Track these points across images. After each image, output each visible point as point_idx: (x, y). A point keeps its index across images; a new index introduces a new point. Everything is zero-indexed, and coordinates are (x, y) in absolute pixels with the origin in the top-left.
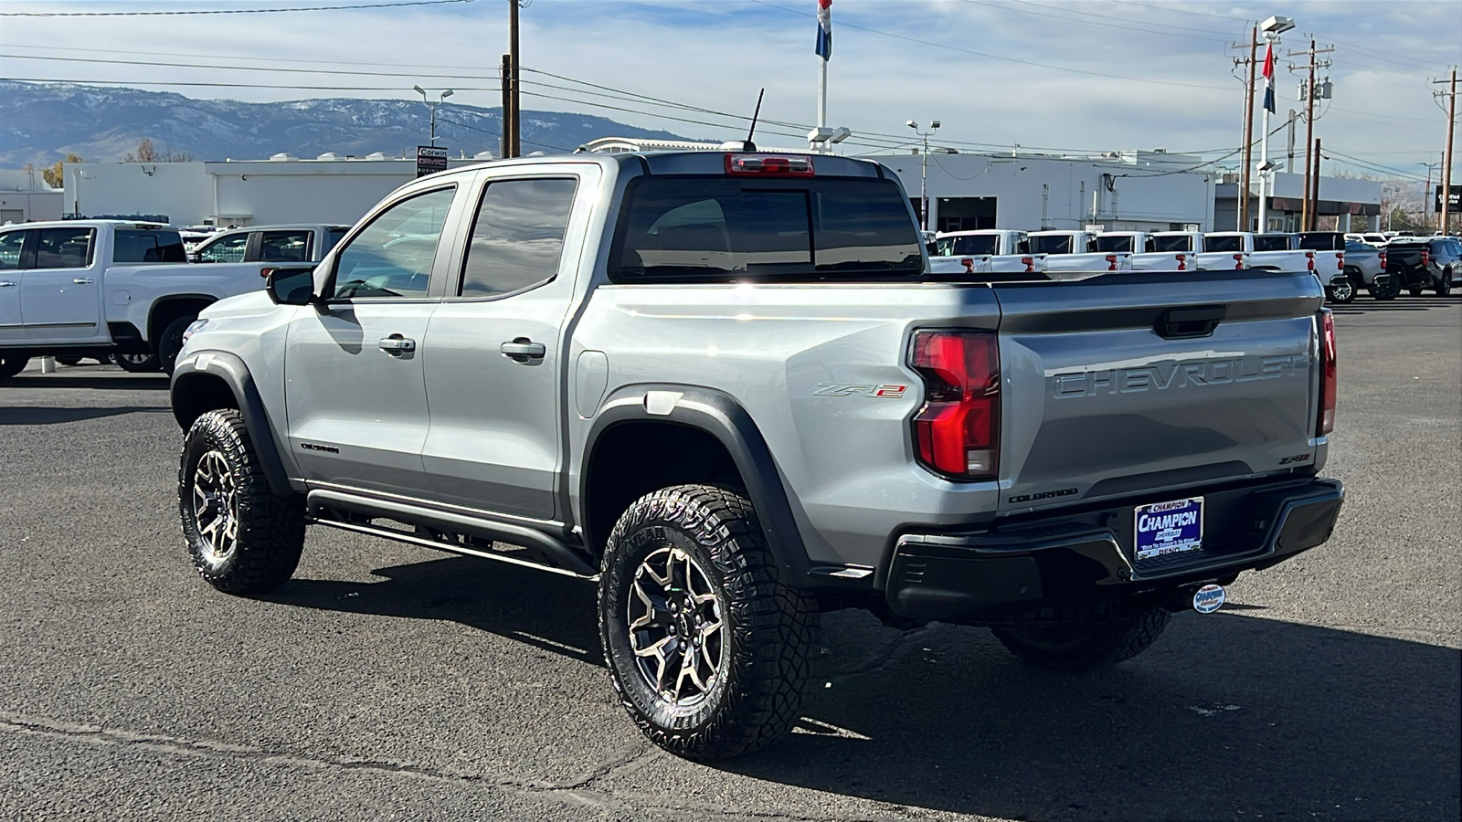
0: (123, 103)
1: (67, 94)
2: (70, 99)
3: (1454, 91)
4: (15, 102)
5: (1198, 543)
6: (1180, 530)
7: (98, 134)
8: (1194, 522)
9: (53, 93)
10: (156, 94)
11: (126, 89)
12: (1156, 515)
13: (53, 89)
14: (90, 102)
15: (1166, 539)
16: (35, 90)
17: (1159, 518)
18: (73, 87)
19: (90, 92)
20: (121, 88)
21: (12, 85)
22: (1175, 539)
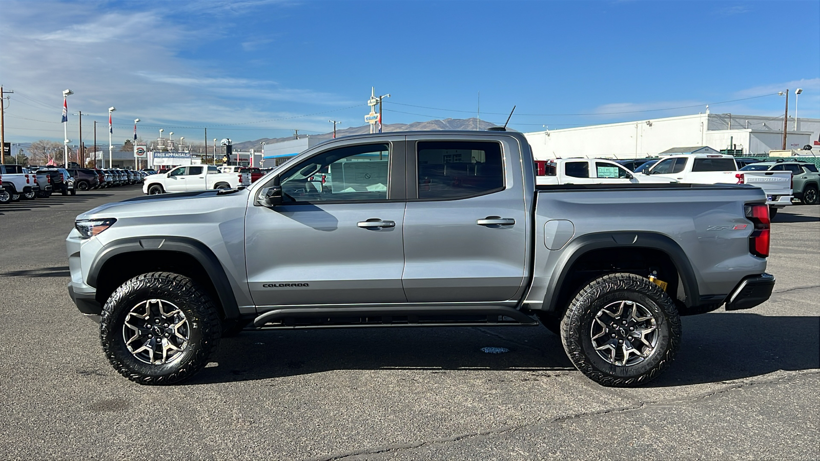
3: (2, 97)
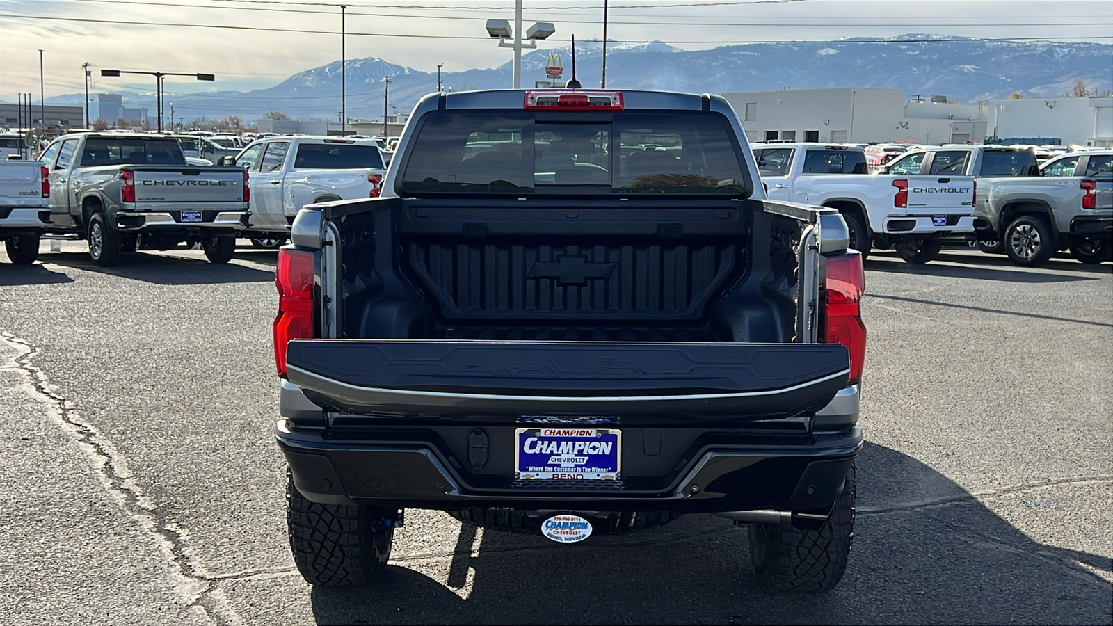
0: (1082, 54)
1: (1041, 49)
2: (1043, 52)
4: (1003, 56)
5: (613, 476)
6: (587, 458)
7: (1061, 78)
8: (607, 452)
9: (1032, 47)
10: (1109, 46)
11: (1086, 43)
12: (542, 439)
13: (1031, 45)
14: (1058, 54)
15: (564, 464)
16: (1018, 46)
18: (1046, 43)
19: (1059, 46)
20: (1082, 43)
21: (1003, 43)
22: (578, 466)
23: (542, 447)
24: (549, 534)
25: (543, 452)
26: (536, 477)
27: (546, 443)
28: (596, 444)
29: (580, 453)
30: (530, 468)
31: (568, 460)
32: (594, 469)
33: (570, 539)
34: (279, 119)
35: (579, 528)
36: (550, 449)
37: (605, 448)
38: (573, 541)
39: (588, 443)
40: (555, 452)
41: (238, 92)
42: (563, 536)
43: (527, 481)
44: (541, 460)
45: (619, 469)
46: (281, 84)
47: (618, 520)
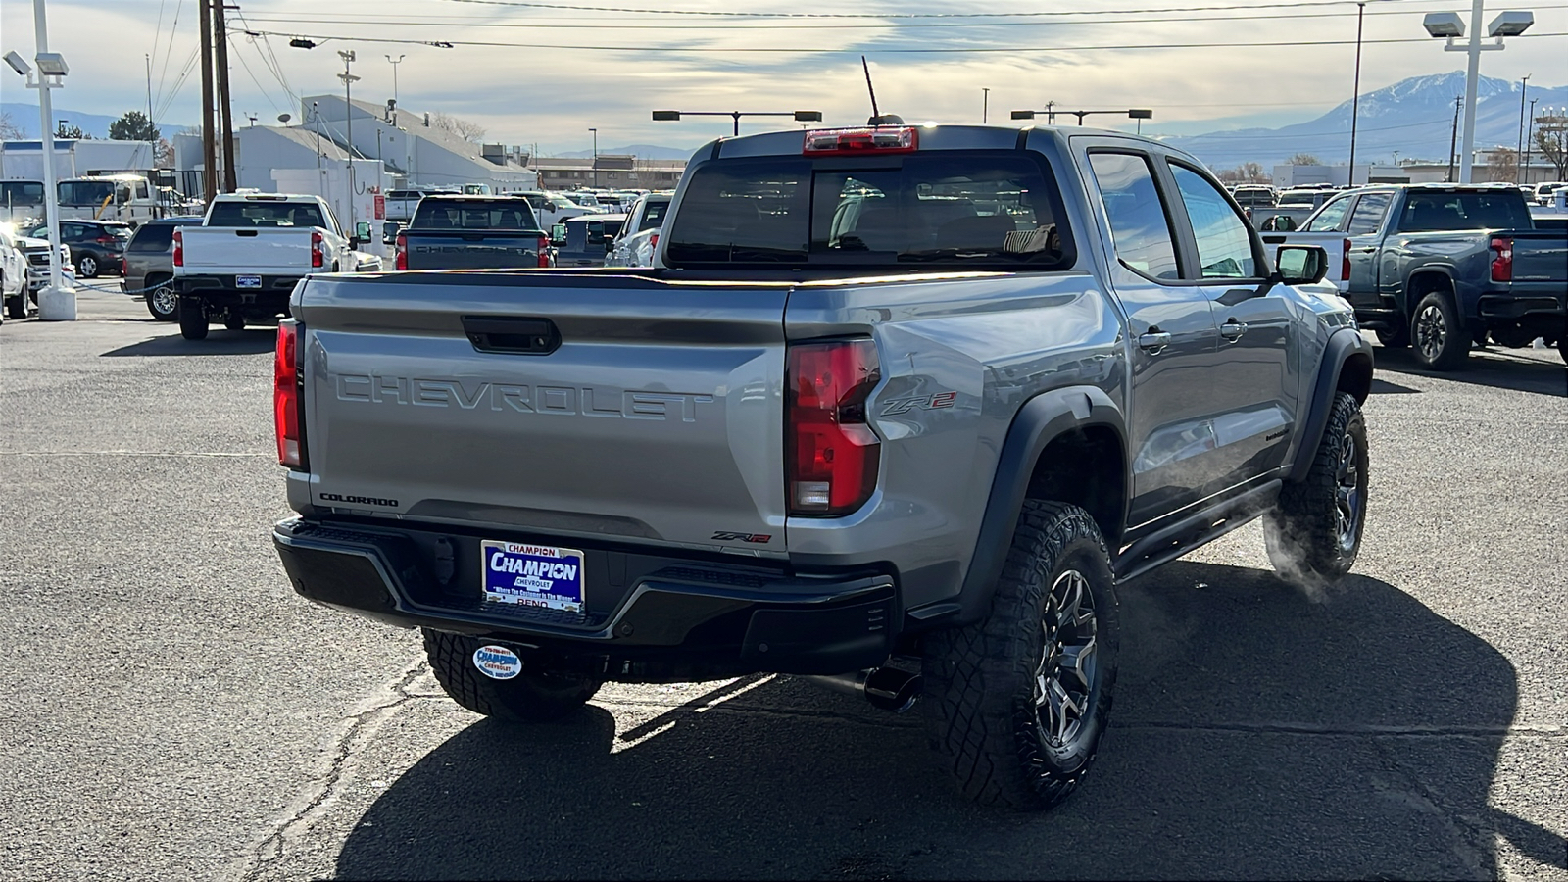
5: (576, 605)
6: (551, 583)
8: (572, 579)
12: (508, 555)
15: (529, 588)
17: (520, 561)
22: (541, 591)
23: (511, 566)
24: (480, 667)
25: (510, 571)
26: (502, 600)
27: (512, 560)
28: (559, 566)
29: (545, 576)
30: (498, 589)
31: (533, 583)
32: (559, 596)
33: (500, 675)
34: (1305, 163)
35: (509, 663)
36: (516, 568)
37: (569, 573)
38: (503, 678)
39: (552, 565)
40: (521, 572)
41: (1265, 130)
42: (495, 671)
43: (494, 603)
44: (507, 580)
45: (583, 598)
46: (1327, 115)
47: (606, 664)
